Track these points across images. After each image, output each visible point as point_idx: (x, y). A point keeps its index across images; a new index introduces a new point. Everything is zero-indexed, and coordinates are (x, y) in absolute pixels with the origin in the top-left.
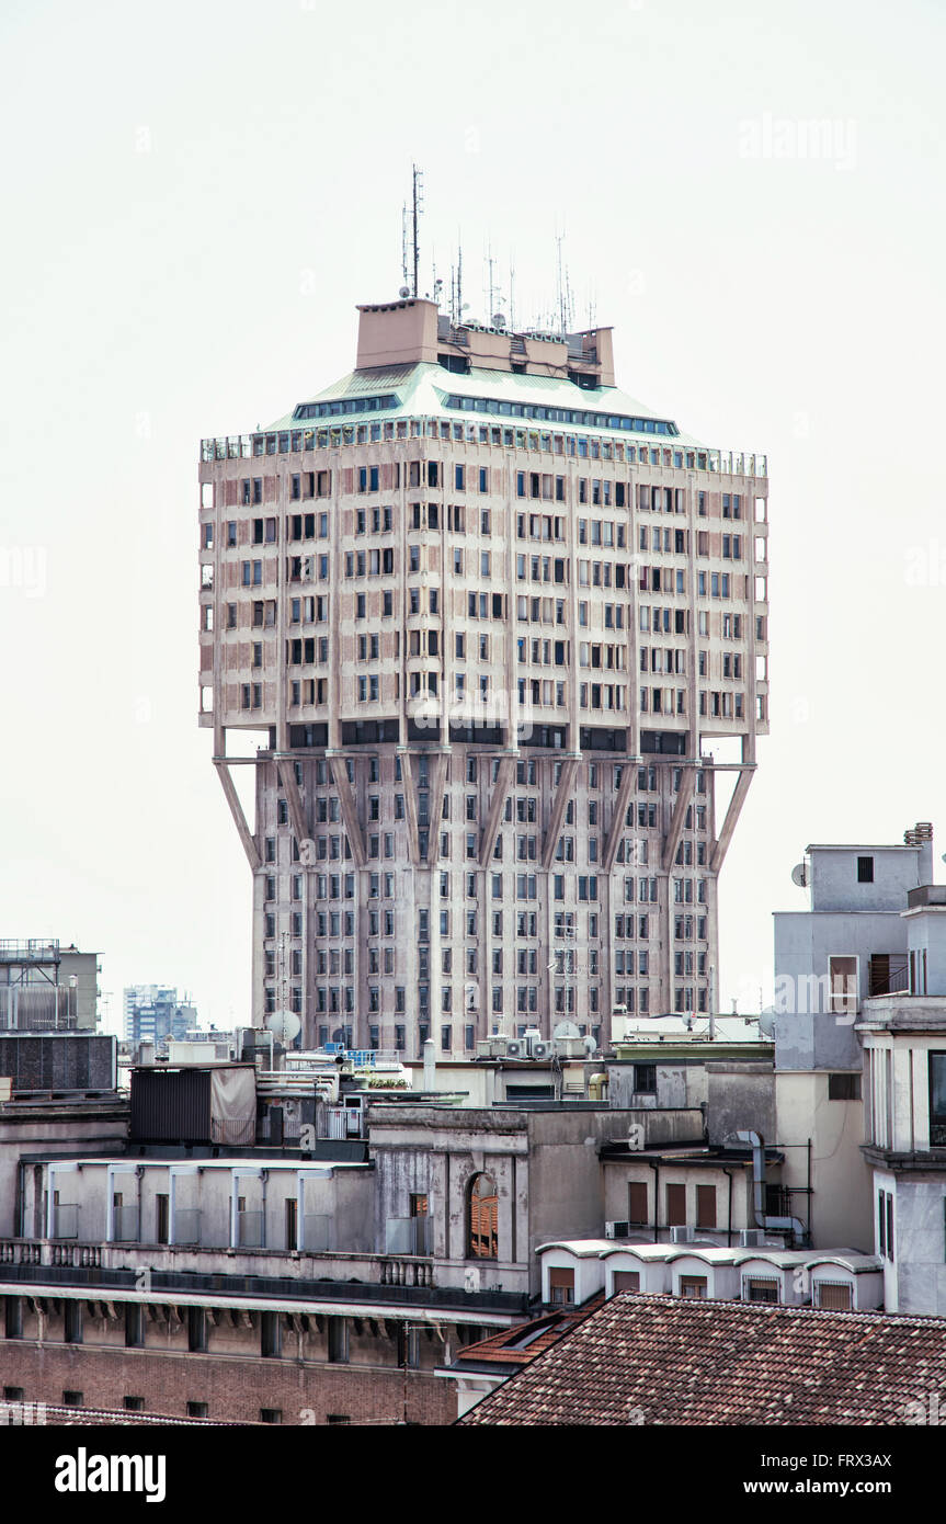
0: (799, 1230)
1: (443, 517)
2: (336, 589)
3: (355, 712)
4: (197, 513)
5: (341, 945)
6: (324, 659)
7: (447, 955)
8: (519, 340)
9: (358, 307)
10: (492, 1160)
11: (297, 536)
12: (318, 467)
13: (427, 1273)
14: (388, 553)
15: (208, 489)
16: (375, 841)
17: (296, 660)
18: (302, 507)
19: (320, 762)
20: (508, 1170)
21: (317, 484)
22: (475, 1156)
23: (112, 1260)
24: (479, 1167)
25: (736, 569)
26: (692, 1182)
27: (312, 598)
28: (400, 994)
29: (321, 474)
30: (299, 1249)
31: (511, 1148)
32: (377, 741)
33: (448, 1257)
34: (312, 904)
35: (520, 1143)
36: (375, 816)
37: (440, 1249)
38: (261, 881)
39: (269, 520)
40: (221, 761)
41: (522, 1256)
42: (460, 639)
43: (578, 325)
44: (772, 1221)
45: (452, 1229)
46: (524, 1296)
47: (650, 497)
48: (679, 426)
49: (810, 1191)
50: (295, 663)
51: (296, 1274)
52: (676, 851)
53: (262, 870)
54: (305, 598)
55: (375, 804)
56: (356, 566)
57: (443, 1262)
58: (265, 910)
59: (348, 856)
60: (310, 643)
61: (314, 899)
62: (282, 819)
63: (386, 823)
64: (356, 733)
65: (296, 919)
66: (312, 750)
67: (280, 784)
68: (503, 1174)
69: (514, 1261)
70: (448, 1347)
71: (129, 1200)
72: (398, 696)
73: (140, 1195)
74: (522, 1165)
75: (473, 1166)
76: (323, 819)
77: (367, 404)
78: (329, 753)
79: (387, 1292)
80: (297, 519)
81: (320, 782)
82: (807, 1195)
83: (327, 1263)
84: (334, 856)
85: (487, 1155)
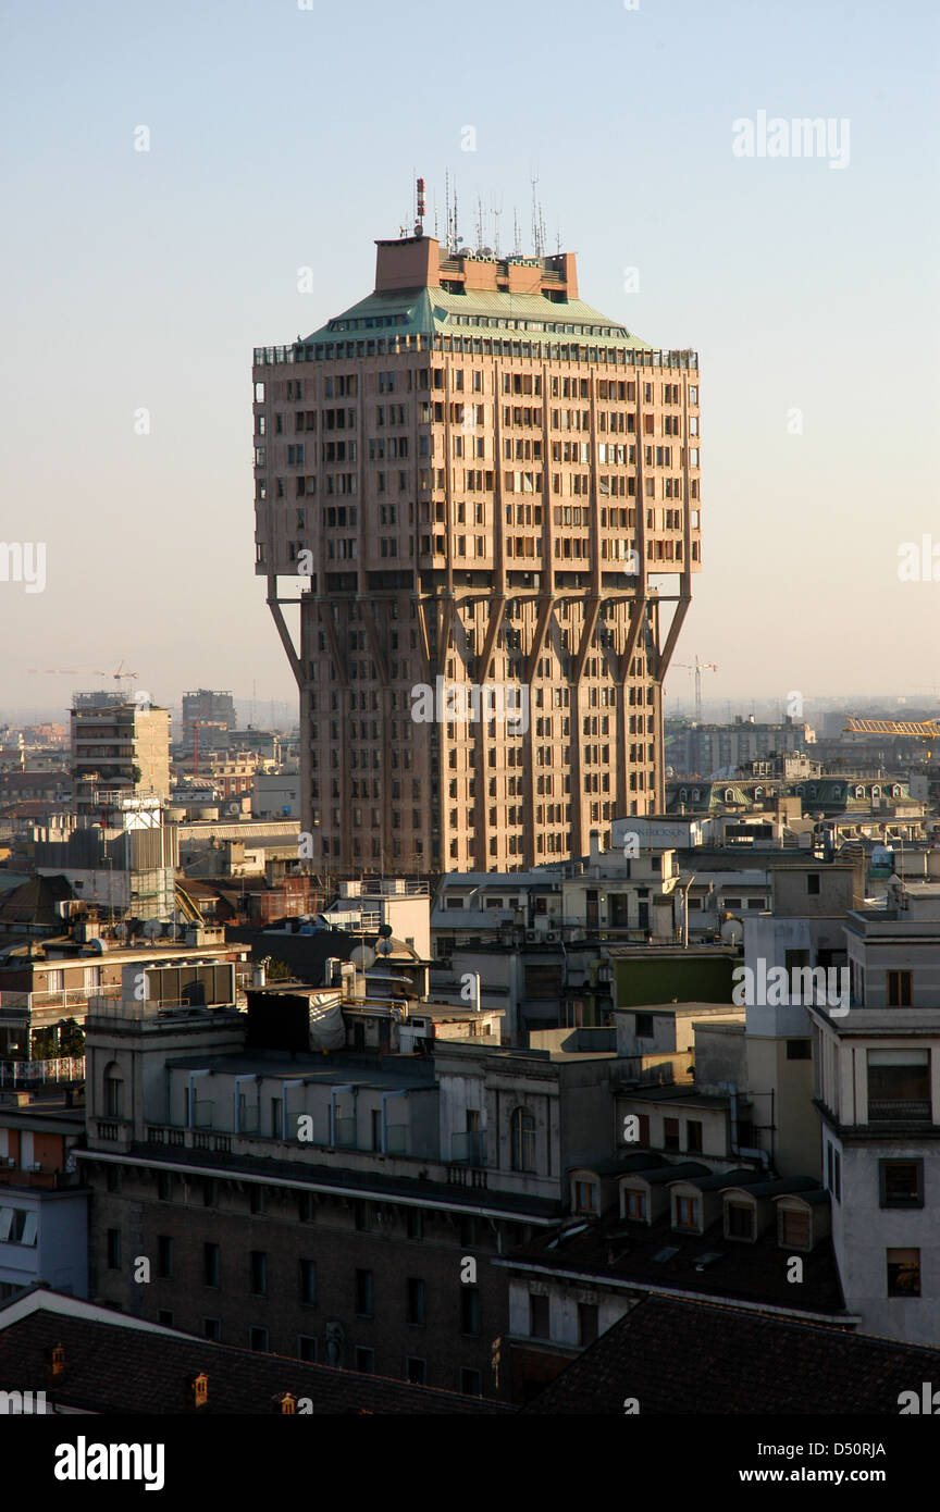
0: (765, 1159)
1: (446, 412)
2: (362, 468)
3: (378, 566)
4: (251, 406)
5: (369, 745)
6: (353, 523)
7: (453, 754)
8: (504, 265)
9: (376, 242)
10: (531, 1098)
11: (331, 427)
12: (346, 371)
13: (482, 1177)
14: (404, 440)
15: (260, 387)
16: (395, 666)
17: (332, 524)
18: (334, 404)
19: (351, 602)
20: (545, 1108)
21: (345, 384)
22: (518, 1094)
23: (239, 1148)
24: (521, 1102)
25: (676, 443)
26: (684, 1117)
27: (344, 476)
28: (416, 785)
29: (349, 377)
30: (383, 1150)
31: (546, 1091)
32: (396, 588)
33: (498, 1168)
34: (347, 714)
35: (553, 1088)
36: (395, 646)
37: (492, 1161)
38: (307, 696)
39: (308, 412)
40: (274, 602)
41: (556, 1171)
42: (462, 507)
43: (550, 251)
44: (746, 1152)
45: (501, 1146)
46: (557, 1203)
47: (608, 389)
48: (629, 330)
49: (773, 1128)
50: (331, 525)
51: (381, 1171)
52: (630, 666)
53: (307, 687)
54: (338, 475)
55: (395, 636)
56: (377, 452)
57: (495, 1172)
58: (309, 717)
59: (374, 677)
60: (342, 510)
61: (347, 710)
62: (322, 647)
63: (404, 651)
64: (377, 580)
65: (334, 725)
66: (345, 594)
67: (320, 620)
68: (540, 1108)
69: (549, 1174)
70: (499, 1236)
71: (251, 1101)
72: (412, 554)
73: (259, 1098)
74: (555, 1105)
75: (516, 1101)
76: (354, 648)
77: (385, 322)
78: (358, 597)
79: (453, 1191)
80: (331, 412)
81: (352, 619)
82: (770, 1131)
83: (406, 1164)
84: (363, 677)
85: (527, 1094)
